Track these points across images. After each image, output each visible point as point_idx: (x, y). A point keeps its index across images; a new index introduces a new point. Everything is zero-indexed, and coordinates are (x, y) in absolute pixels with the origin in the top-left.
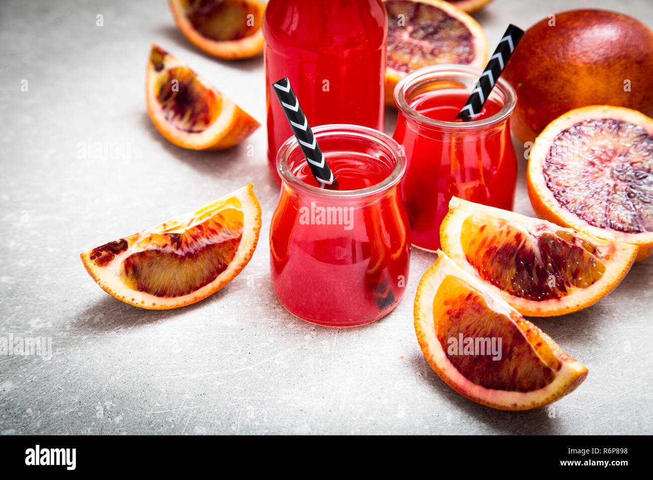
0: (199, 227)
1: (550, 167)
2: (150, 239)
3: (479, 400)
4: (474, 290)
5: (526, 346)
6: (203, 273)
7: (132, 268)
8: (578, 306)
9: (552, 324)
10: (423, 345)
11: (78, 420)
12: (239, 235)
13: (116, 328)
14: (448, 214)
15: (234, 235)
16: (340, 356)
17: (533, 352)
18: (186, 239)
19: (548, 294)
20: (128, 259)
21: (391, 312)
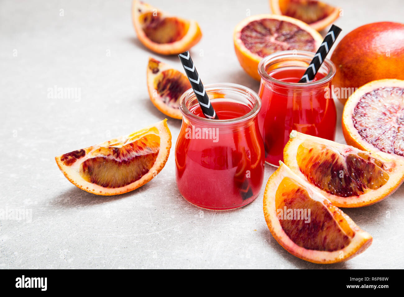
0: (131, 144)
1: (357, 115)
2: (100, 150)
3: (302, 257)
4: (301, 186)
5: (333, 221)
6: (133, 174)
7: (88, 168)
8: (371, 201)
9: (355, 214)
10: (268, 222)
11: (45, 260)
12: (157, 151)
13: (76, 206)
14: (289, 141)
15: (154, 150)
16: (216, 228)
17: (337, 226)
18: (123, 152)
19: (351, 193)
20: (85, 162)
21: (251, 203)
